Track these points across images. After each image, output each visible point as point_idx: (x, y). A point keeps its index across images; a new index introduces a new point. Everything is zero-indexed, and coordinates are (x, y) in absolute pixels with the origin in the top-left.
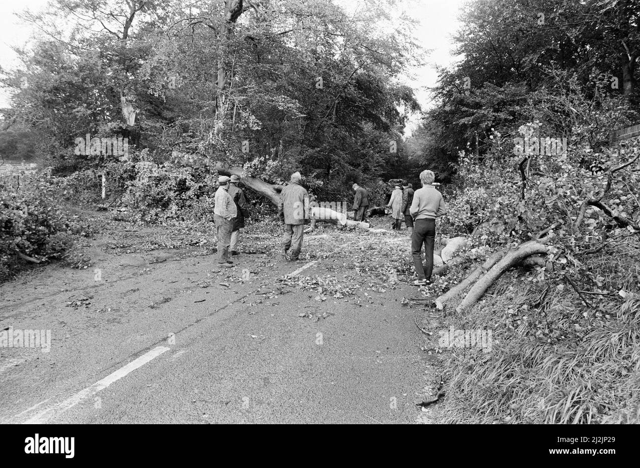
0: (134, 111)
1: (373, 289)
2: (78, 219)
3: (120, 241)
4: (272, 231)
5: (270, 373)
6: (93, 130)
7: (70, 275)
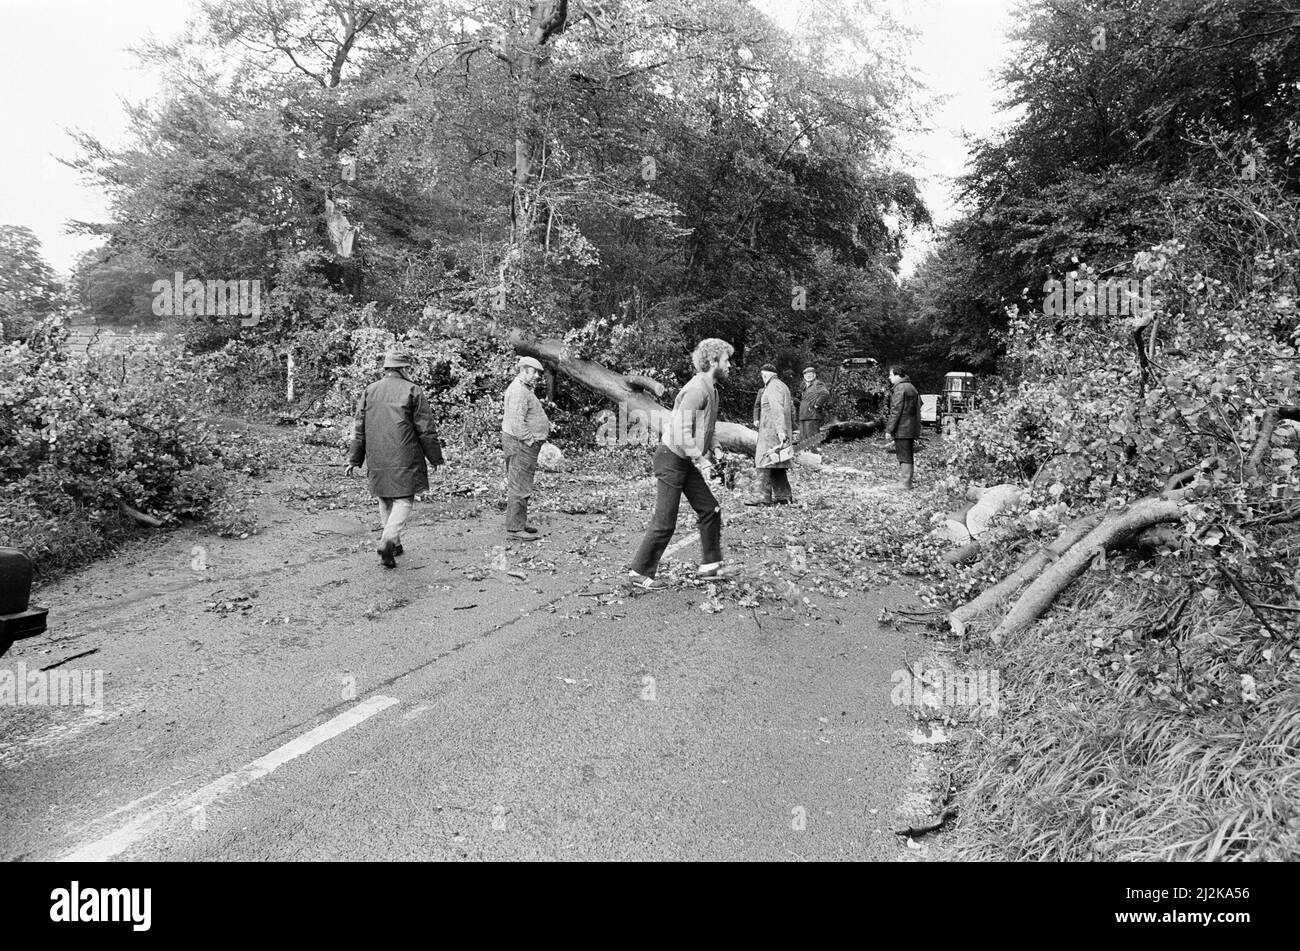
0: (351, 229)
1: (821, 589)
2: (241, 441)
3: (317, 485)
4: (620, 468)
5: (596, 757)
6: (272, 266)
7: (217, 551)
